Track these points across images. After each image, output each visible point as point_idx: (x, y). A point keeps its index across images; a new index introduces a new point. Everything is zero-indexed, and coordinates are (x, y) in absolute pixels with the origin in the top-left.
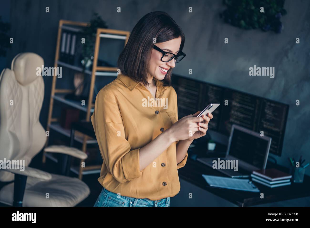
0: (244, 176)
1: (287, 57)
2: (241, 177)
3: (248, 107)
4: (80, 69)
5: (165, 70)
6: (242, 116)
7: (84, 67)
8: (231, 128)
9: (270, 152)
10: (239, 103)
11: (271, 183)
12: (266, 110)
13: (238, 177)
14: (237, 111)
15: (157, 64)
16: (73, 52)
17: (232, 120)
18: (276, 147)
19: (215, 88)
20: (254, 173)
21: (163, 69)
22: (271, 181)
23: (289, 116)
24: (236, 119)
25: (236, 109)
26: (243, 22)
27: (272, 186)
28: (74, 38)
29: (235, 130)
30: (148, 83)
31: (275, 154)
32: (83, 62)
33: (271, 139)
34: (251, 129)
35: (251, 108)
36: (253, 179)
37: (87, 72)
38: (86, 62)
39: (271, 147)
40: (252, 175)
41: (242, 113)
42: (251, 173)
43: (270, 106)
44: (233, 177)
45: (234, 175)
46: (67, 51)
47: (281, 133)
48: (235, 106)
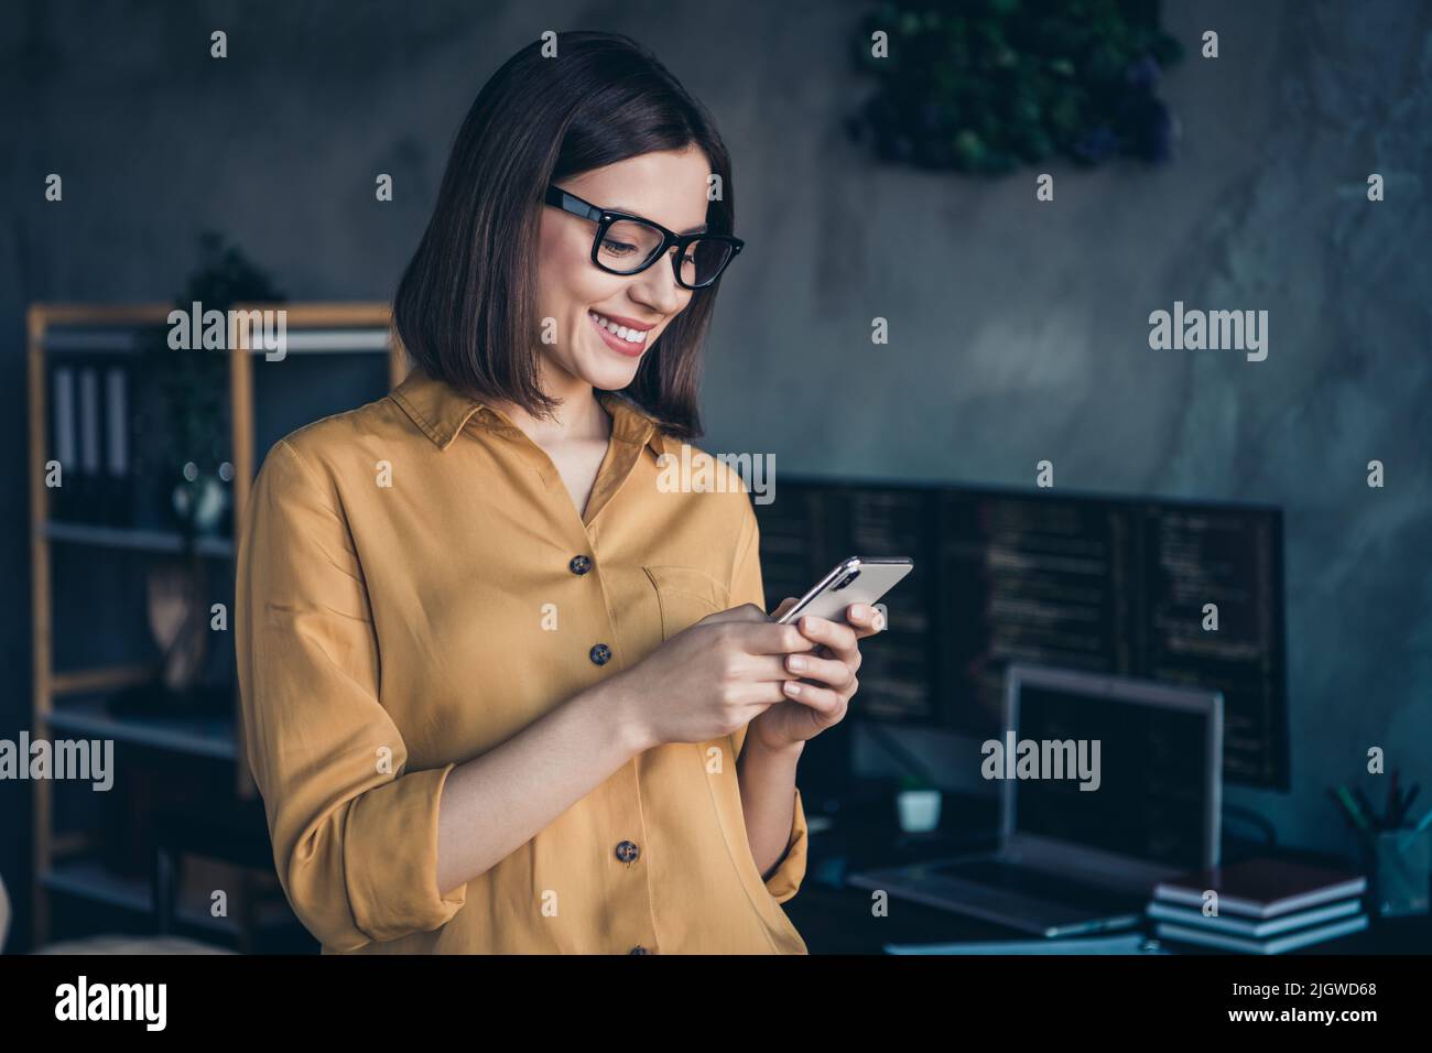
0: (1114, 923)
1: (1227, 274)
2: (1097, 925)
3: (1070, 565)
4: (170, 542)
5: (624, 328)
6: (1048, 614)
7: (186, 525)
8: (1000, 693)
9: (1228, 777)
10: (1021, 550)
11: (1262, 930)
12: (1167, 561)
13: (1081, 928)
14: (1021, 595)
15: (577, 296)
16: (119, 461)
17: (1000, 649)
18: (1253, 746)
19: (886, 500)
20: (1164, 892)
21: (614, 328)
22: (1259, 920)
23: (1294, 576)
24: (1024, 641)
25: (1012, 584)
26: (970, 142)
27: (1273, 948)
28: (117, 383)
29: (1029, 694)
30: (546, 399)
31: (1258, 782)
32: (181, 500)
33: (1218, 703)
34: (1111, 670)
35: (1088, 567)
36: (1165, 930)
37: (210, 545)
38: (197, 495)
39: (1227, 750)
40: (1155, 910)
41: (1045, 600)
42: (1148, 897)
43: (1185, 533)
44: (1052, 932)
45: (1058, 924)
46: (91, 460)
47: (1266, 666)
48: (1006, 573)
